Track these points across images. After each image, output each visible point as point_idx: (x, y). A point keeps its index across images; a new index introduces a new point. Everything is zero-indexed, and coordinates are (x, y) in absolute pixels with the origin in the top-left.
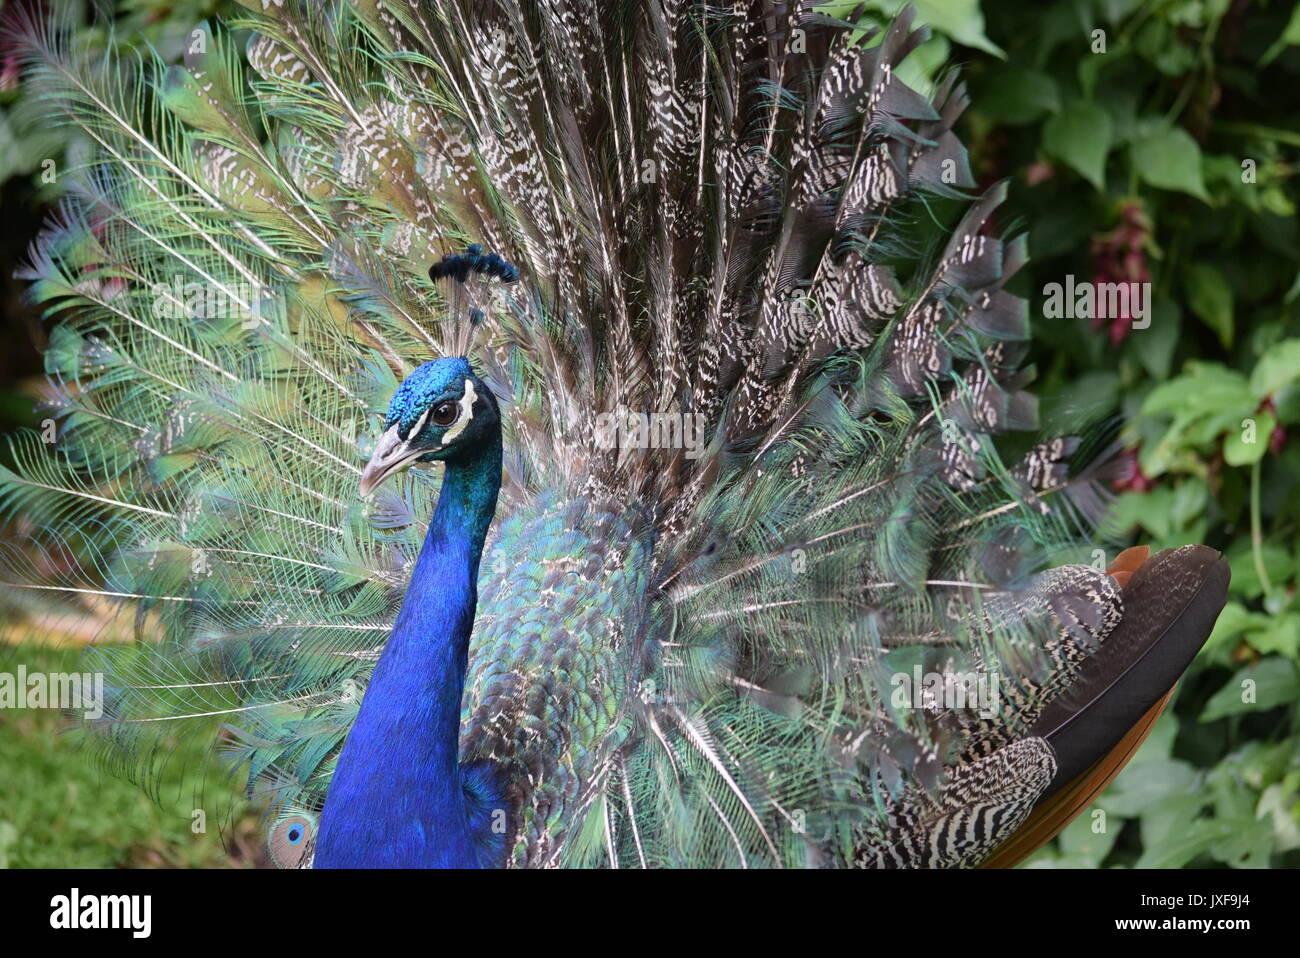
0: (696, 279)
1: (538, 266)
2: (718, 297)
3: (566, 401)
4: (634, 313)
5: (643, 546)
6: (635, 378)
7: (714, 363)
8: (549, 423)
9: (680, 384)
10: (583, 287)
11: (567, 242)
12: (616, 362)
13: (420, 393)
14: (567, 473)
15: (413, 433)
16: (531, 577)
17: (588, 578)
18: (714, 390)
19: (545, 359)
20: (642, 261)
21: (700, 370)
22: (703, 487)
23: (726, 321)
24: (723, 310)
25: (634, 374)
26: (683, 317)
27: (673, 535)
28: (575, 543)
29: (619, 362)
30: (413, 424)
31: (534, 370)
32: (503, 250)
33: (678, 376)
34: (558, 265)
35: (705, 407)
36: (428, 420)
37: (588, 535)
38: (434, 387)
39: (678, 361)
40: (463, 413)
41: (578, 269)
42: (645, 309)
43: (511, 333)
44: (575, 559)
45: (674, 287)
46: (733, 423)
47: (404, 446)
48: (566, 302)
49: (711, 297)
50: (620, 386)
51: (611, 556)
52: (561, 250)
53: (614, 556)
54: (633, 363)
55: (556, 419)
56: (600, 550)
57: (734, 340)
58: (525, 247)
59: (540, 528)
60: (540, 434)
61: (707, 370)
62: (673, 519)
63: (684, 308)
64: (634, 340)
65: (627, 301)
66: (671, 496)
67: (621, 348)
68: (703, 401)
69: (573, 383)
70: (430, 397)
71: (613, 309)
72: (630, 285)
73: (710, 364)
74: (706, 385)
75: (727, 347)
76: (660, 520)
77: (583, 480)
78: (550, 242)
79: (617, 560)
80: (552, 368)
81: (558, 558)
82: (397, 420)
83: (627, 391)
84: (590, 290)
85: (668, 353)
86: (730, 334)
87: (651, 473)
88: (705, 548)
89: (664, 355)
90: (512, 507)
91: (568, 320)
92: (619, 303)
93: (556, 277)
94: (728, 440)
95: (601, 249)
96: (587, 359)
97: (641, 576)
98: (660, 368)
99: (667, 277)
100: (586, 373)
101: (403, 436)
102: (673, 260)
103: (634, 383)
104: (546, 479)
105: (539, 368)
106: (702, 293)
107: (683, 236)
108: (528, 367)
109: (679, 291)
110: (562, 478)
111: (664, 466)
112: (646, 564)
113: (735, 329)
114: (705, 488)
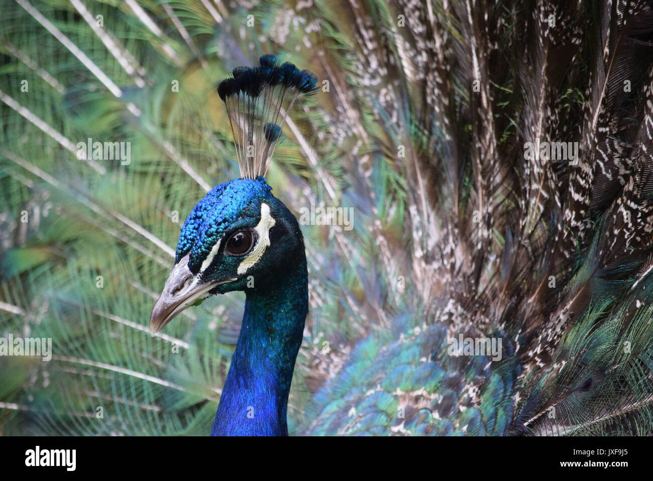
0: (570, 91)
1: (408, 70)
2: (594, 110)
3: (429, 217)
4: (501, 126)
5: (504, 379)
6: (500, 196)
7: (587, 182)
8: (410, 240)
9: (549, 204)
10: (450, 94)
11: (438, 44)
12: (480, 178)
13: (211, 221)
14: (426, 295)
15: (205, 265)
16: (382, 412)
17: (442, 416)
18: (586, 211)
19: (409, 171)
20: (512, 71)
21: (572, 189)
22: (572, 316)
23: (601, 136)
24: (599, 125)
25: (499, 191)
26: (554, 131)
27: (539, 368)
28: (431, 375)
29: (484, 177)
30: (204, 256)
31: (398, 183)
32: (375, 50)
33: (545, 195)
34: (427, 69)
35: (576, 229)
36: (221, 250)
37: (444, 367)
38: (227, 213)
39: (546, 179)
40: (260, 241)
41: (446, 75)
42: (513, 122)
43: (377, 141)
44: (429, 393)
45: (546, 98)
46: (607, 247)
47: (196, 280)
48: (433, 109)
49: (587, 110)
50: (484, 204)
51: (467, 391)
52: (431, 53)
53: (471, 391)
54: (498, 179)
55: (417, 236)
56: (455, 385)
57: (611, 157)
58: (396, 47)
59: (395, 354)
60: (399, 252)
61: (579, 189)
62: (538, 350)
63: (555, 122)
64: (500, 154)
65: (494, 113)
66: (535, 325)
67: (486, 163)
68: (573, 223)
69: (435, 198)
70: (223, 226)
71: (480, 121)
72: (496, 96)
73: (582, 182)
74: (577, 206)
75: (602, 164)
76: (523, 350)
77: (443, 303)
78: (421, 44)
79: (473, 395)
80: (416, 181)
81: (413, 390)
82: (188, 250)
83: (490, 209)
84: (458, 99)
85: (536, 170)
86: (605, 151)
87: (514, 300)
88: (580, 383)
89: (532, 172)
90: (367, 329)
91: (434, 130)
92: (486, 113)
93: (424, 83)
94: (601, 265)
95: (471, 55)
96: (451, 174)
97: (501, 412)
98: (527, 186)
99: (539, 88)
100: (449, 188)
101: (194, 268)
102: (547, 69)
103: (499, 200)
104: (404, 300)
105: (403, 182)
106: (576, 107)
107: (559, 43)
108: (392, 180)
109: (551, 103)
110: (421, 300)
111: (529, 293)
112: (508, 398)
113: (612, 146)
114: (575, 317)
